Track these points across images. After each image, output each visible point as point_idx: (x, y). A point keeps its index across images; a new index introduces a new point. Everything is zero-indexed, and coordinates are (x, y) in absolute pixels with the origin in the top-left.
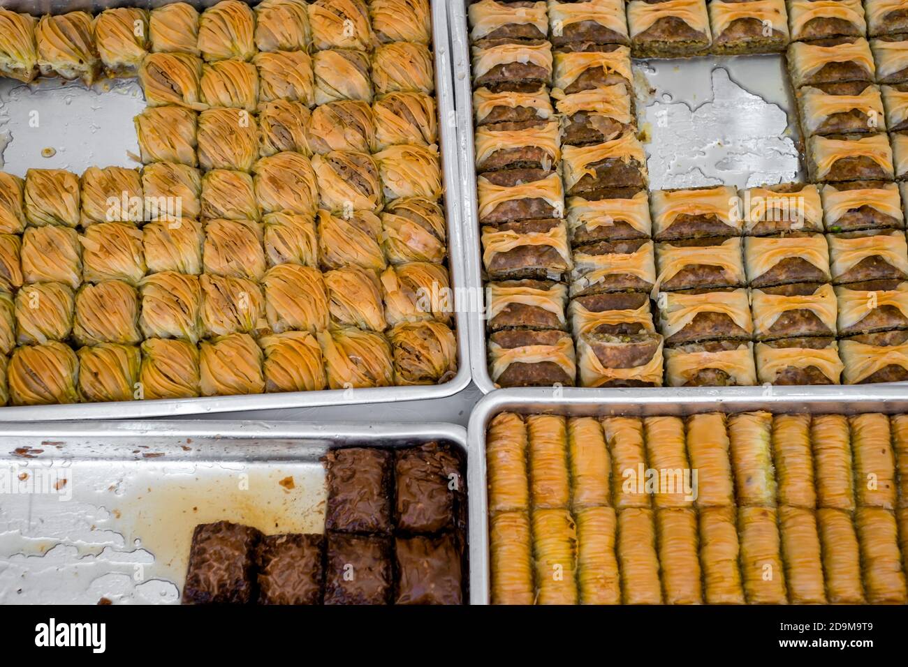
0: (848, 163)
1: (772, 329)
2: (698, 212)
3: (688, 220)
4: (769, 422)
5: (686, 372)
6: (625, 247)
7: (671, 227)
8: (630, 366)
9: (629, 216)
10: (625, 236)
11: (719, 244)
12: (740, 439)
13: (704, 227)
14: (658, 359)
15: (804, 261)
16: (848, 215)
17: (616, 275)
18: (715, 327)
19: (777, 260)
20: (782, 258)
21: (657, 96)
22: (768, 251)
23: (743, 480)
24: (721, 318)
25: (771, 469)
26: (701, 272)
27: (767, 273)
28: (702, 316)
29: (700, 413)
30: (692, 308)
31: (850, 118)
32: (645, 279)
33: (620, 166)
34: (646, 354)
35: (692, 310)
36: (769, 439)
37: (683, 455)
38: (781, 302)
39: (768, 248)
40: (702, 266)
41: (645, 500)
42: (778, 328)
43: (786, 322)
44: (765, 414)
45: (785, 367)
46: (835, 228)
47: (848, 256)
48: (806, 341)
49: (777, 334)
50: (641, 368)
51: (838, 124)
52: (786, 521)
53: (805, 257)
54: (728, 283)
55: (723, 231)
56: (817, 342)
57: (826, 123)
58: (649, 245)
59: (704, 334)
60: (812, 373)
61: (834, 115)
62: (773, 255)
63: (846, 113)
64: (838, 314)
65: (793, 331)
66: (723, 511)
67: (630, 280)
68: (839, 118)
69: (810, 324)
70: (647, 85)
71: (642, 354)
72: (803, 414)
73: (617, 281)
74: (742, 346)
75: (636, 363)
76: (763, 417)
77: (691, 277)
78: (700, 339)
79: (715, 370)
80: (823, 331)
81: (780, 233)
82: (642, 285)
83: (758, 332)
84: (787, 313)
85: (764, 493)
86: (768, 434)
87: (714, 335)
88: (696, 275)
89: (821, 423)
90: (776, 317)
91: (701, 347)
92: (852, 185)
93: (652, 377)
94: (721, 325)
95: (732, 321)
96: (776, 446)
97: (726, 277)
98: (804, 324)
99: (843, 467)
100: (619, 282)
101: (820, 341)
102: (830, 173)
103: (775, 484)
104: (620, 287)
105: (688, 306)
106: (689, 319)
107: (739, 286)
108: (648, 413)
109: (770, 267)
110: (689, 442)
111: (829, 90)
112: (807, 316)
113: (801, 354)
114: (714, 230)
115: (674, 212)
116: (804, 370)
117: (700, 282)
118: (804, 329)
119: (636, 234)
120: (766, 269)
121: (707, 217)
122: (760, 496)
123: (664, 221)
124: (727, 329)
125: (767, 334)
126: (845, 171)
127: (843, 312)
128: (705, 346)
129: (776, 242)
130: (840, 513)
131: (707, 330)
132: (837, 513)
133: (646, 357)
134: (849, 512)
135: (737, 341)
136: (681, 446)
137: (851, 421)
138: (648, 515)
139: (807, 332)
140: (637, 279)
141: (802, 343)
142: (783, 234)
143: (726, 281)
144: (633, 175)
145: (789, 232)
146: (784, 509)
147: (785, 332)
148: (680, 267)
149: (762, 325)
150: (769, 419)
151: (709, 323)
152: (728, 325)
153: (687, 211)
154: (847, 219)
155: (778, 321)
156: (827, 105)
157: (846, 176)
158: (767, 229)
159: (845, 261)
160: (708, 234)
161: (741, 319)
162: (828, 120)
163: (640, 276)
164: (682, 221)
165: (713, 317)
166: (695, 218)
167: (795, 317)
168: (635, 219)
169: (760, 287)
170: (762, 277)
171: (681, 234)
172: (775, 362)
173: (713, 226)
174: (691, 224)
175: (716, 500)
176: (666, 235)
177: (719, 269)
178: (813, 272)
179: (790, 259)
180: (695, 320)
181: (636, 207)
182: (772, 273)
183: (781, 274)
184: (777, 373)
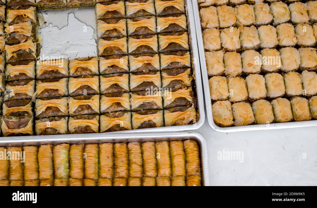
0: (110, 49)
1: (75, 112)
2: (50, 69)
3: (48, 72)
4: (68, 147)
5: (40, 129)
6: (23, 83)
7: (42, 75)
8: (19, 128)
9: (26, 72)
10: (24, 78)
11: (58, 81)
12: (56, 154)
13: (54, 74)
14: (30, 124)
15: (89, 87)
16: (108, 69)
17: (19, 94)
18: (53, 112)
19: (79, 86)
20: (81, 85)
21: (47, 24)
22: (75, 83)
23: (56, 169)
24: (55, 109)
25: (67, 165)
26: (50, 91)
27: (75, 91)
28: (49, 108)
29: (43, 145)
30: (45, 105)
31: (113, 32)
32: (29, 95)
33: (25, 52)
34: (25, 123)
35: (45, 106)
36: (68, 153)
37: (35, 160)
38: (78, 102)
39: (75, 82)
40: (51, 89)
41: (20, 177)
42: (77, 111)
43: (80, 109)
44: (66, 145)
45: (77, 126)
46: (103, 73)
47: (106, 84)
48: (87, 116)
49: (77, 114)
50: (23, 128)
51: (108, 34)
52: (71, 184)
53: (89, 85)
54: (61, 95)
55: (61, 76)
56: (91, 117)
57: (104, 34)
58: (33, 82)
59: (49, 114)
60: (88, 128)
61: (108, 31)
62: (77, 85)
63: (111, 30)
64: (100, 106)
65: (82, 113)
66: (47, 181)
67: (24, 95)
68: (109, 32)
69: (88, 110)
70: (43, 20)
71: (23, 124)
72: (81, 144)
73: (19, 96)
74: (63, 119)
75: (21, 127)
76: (65, 146)
77: (47, 94)
78: (48, 116)
79: (51, 128)
80: (93, 112)
81: (81, 76)
82: (28, 97)
83: (70, 113)
84: (80, 106)
85: (63, 174)
86: (68, 152)
87: (53, 115)
88: (48, 93)
89: (87, 147)
90: (76, 108)
91: (48, 120)
92: (111, 57)
93: (27, 132)
94: (55, 111)
95: (59, 110)
96: (70, 156)
97: (59, 93)
98: (86, 110)
99: (94, 163)
100: (20, 96)
101: (92, 116)
102: (103, 53)
103: (68, 170)
104: (20, 98)
105: (44, 104)
106: (44, 109)
107: (64, 96)
108: (24, 145)
109: (76, 89)
110: (38, 155)
111: (107, 21)
112: (87, 107)
113: (82, 122)
114: (58, 75)
115: (42, 70)
116: (85, 127)
117: (50, 95)
118: (86, 112)
119: (28, 78)
120: (74, 90)
121: (55, 71)
122: (61, 175)
123: (39, 73)
124: (57, 113)
125: (73, 114)
126: (109, 52)
127: (101, 105)
128: (49, 119)
129: (78, 80)
130: (91, 181)
131: (50, 113)
132: (90, 180)
133: (25, 124)
134: (95, 180)
135: (61, 117)
136: (35, 157)
137: (99, 146)
138: (20, 183)
139: (88, 113)
140: (27, 95)
141: (85, 117)
142: (83, 76)
143: (59, 94)
144: (30, 55)
145: (85, 76)
146: (71, 179)
147: (79, 113)
148: (43, 90)
149: (71, 111)
150: (68, 146)
151: (51, 111)
152: (58, 111)
153: (46, 69)
154: (108, 70)
155: (77, 109)
156: (104, 27)
157: (109, 54)
158: (77, 74)
159: (104, 86)
160: (56, 77)
161: (63, 109)
162: (105, 33)
163: (27, 94)
164: (45, 72)
165: (53, 108)
166: (50, 71)
167: (83, 108)
168: (28, 73)
169: (72, 97)
170: (73, 92)
171: (45, 77)
172: (74, 125)
173: (57, 74)
174: (49, 74)
175: (45, 177)
176: (40, 78)
177: (57, 90)
178: (92, 90)
179: (84, 86)
180: (46, 110)
181: (29, 68)
182: (77, 91)
183: (80, 92)
184: (74, 129)
